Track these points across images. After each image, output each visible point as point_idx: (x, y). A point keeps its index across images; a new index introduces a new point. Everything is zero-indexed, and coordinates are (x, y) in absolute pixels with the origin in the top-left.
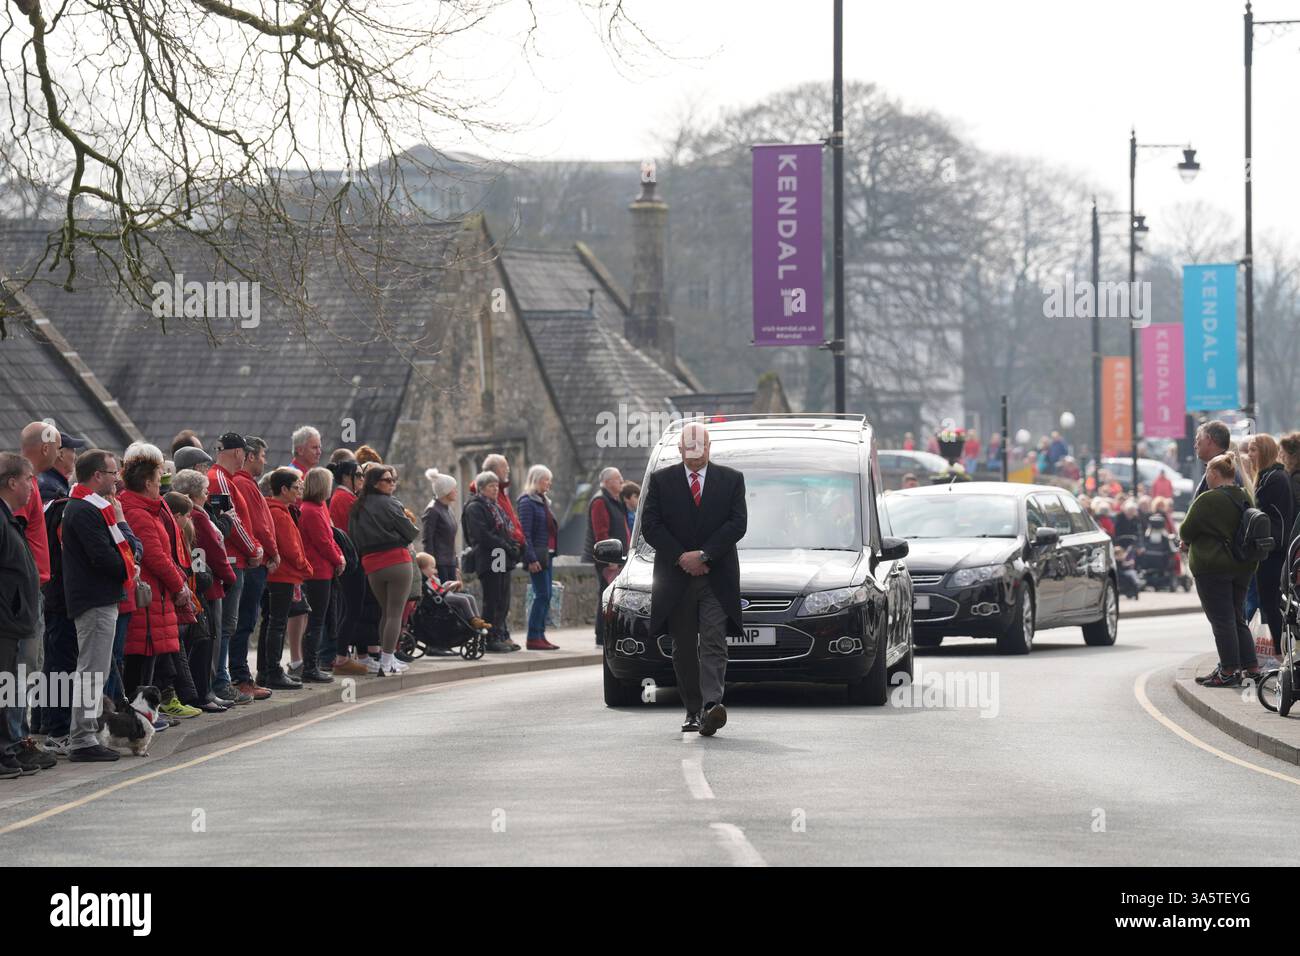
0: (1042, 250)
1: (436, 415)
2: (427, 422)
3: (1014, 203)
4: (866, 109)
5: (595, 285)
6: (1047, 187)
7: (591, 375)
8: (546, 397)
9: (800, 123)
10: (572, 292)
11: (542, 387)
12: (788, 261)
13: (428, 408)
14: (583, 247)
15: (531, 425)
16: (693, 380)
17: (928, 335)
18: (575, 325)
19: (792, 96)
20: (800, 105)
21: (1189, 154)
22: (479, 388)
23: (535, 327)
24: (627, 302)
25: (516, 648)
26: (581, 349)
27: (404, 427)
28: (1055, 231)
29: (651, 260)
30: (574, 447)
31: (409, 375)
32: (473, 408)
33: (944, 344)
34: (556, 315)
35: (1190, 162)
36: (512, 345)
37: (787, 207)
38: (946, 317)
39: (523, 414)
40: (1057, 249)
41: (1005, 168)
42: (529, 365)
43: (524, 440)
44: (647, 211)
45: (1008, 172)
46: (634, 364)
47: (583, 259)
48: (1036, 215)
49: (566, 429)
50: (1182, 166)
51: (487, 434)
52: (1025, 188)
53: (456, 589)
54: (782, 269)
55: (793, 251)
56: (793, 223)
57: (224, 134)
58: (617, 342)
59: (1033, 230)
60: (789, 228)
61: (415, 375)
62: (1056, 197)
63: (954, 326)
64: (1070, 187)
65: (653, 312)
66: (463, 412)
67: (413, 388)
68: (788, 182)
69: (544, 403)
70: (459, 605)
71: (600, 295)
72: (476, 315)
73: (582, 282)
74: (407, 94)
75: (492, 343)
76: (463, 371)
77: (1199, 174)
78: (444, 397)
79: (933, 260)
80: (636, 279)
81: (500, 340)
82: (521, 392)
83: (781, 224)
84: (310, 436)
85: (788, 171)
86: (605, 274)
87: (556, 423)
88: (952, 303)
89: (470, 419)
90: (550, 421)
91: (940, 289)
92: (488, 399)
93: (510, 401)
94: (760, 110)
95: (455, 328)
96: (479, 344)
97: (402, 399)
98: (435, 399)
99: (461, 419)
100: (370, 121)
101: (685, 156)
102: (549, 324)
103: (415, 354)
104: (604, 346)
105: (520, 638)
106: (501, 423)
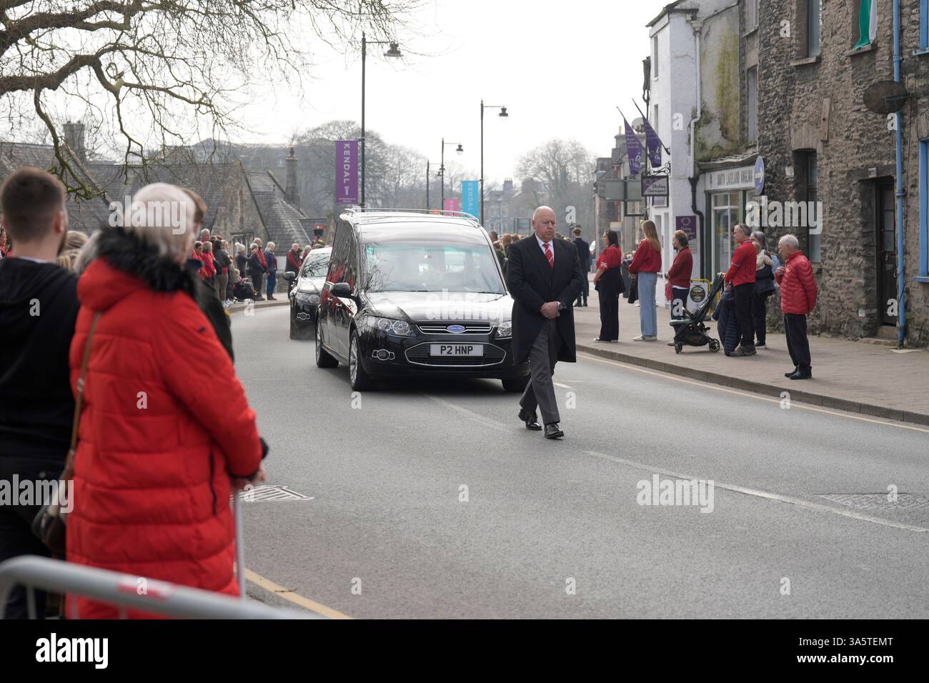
0: (404, 174)
1: (225, 225)
2: (222, 227)
3: (396, 160)
4: (352, 129)
5: (274, 184)
6: (406, 155)
7: (274, 212)
8: (260, 220)
9: (331, 133)
10: (267, 186)
11: (258, 217)
12: (347, 177)
13: (223, 221)
14: (270, 171)
15: (255, 228)
16: (305, 214)
17: (372, 201)
18: (269, 197)
19: (329, 125)
20: (331, 127)
21: (460, 146)
22: (239, 216)
23: (256, 197)
24: (284, 189)
25: (264, 299)
26: (271, 204)
27: (216, 228)
28: (409, 169)
29: (293, 176)
30: (269, 235)
31: (217, 212)
32: (237, 222)
33: (376, 204)
34: (263, 193)
35: (460, 149)
36: (249, 203)
37: (347, 160)
38: (377, 195)
39: (253, 225)
40: (409, 174)
41: (393, 149)
42: (255, 209)
43: (253, 233)
44: (291, 160)
45: (394, 150)
46: (287, 209)
47: (270, 176)
48: (402, 164)
49: (266, 229)
50: (458, 150)
51: (240, 231)
52: (399, 155)
53: (247, 281)
54: (345, 180)
55: (349, 174)
56: (349, 166)
57: (176, 135)
58: (282, 202)
59: (401, 168)
60: (347, 167)
61: (219, 211)
62: (409, 158)
63: (380, 198)
64: (413, 155)
65: (293, 193)
66: (234, 224)
67: (218, 216)
68: (347, 152)
69: (259, 221)
70: (248, 286)
71: (276, 187)
72: (238, 193)
73: (271, 183)
74: (233, 122)
75: (243, 202)
76: (234, 211)
77: (463, 153)
78: (228, 219)
79: (373, 177)
80: (288, 182)
81: (245, 201)
82: (252, 218)
83: (345, 165)
84: (206, 232)
85: (347, 149)
86: (277, 180)
87: (263, 228)
88: (379, 190)
89: (236, 227)
90: (261, 227)
91: (375, 186)
92: (242, 219)
93: (248, 221)
94: (318, 129)
95: (232, 197)
96: (239, 202)
97: (214, 219)
98: (225, 219)
99: (233, 226)
100: (222, 131)
101: (295, 143)
102: (260, 196)
103: (219, 204)
104: (278, 203)
105: (265, 296)
106: (246, 227)
